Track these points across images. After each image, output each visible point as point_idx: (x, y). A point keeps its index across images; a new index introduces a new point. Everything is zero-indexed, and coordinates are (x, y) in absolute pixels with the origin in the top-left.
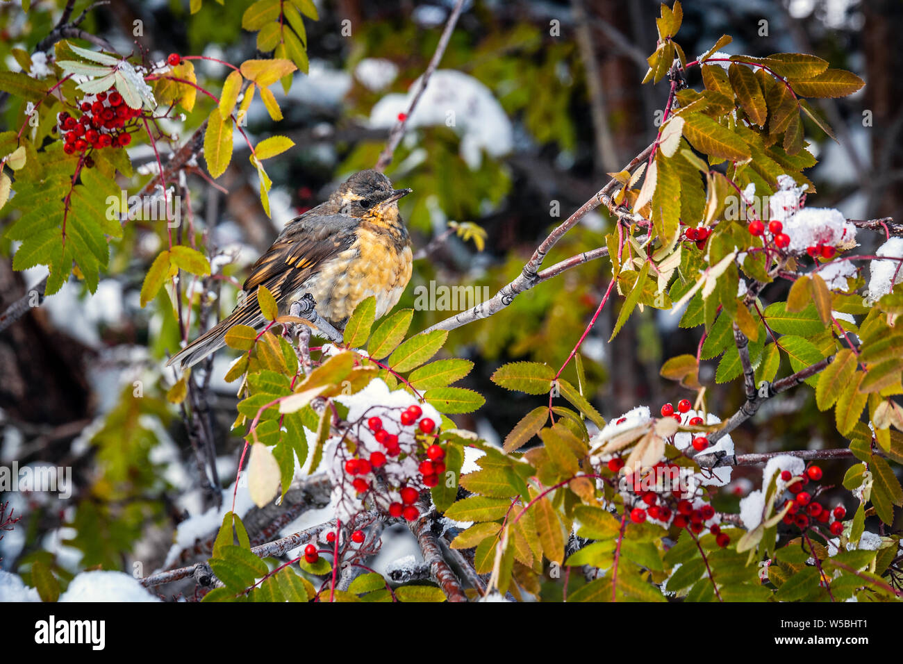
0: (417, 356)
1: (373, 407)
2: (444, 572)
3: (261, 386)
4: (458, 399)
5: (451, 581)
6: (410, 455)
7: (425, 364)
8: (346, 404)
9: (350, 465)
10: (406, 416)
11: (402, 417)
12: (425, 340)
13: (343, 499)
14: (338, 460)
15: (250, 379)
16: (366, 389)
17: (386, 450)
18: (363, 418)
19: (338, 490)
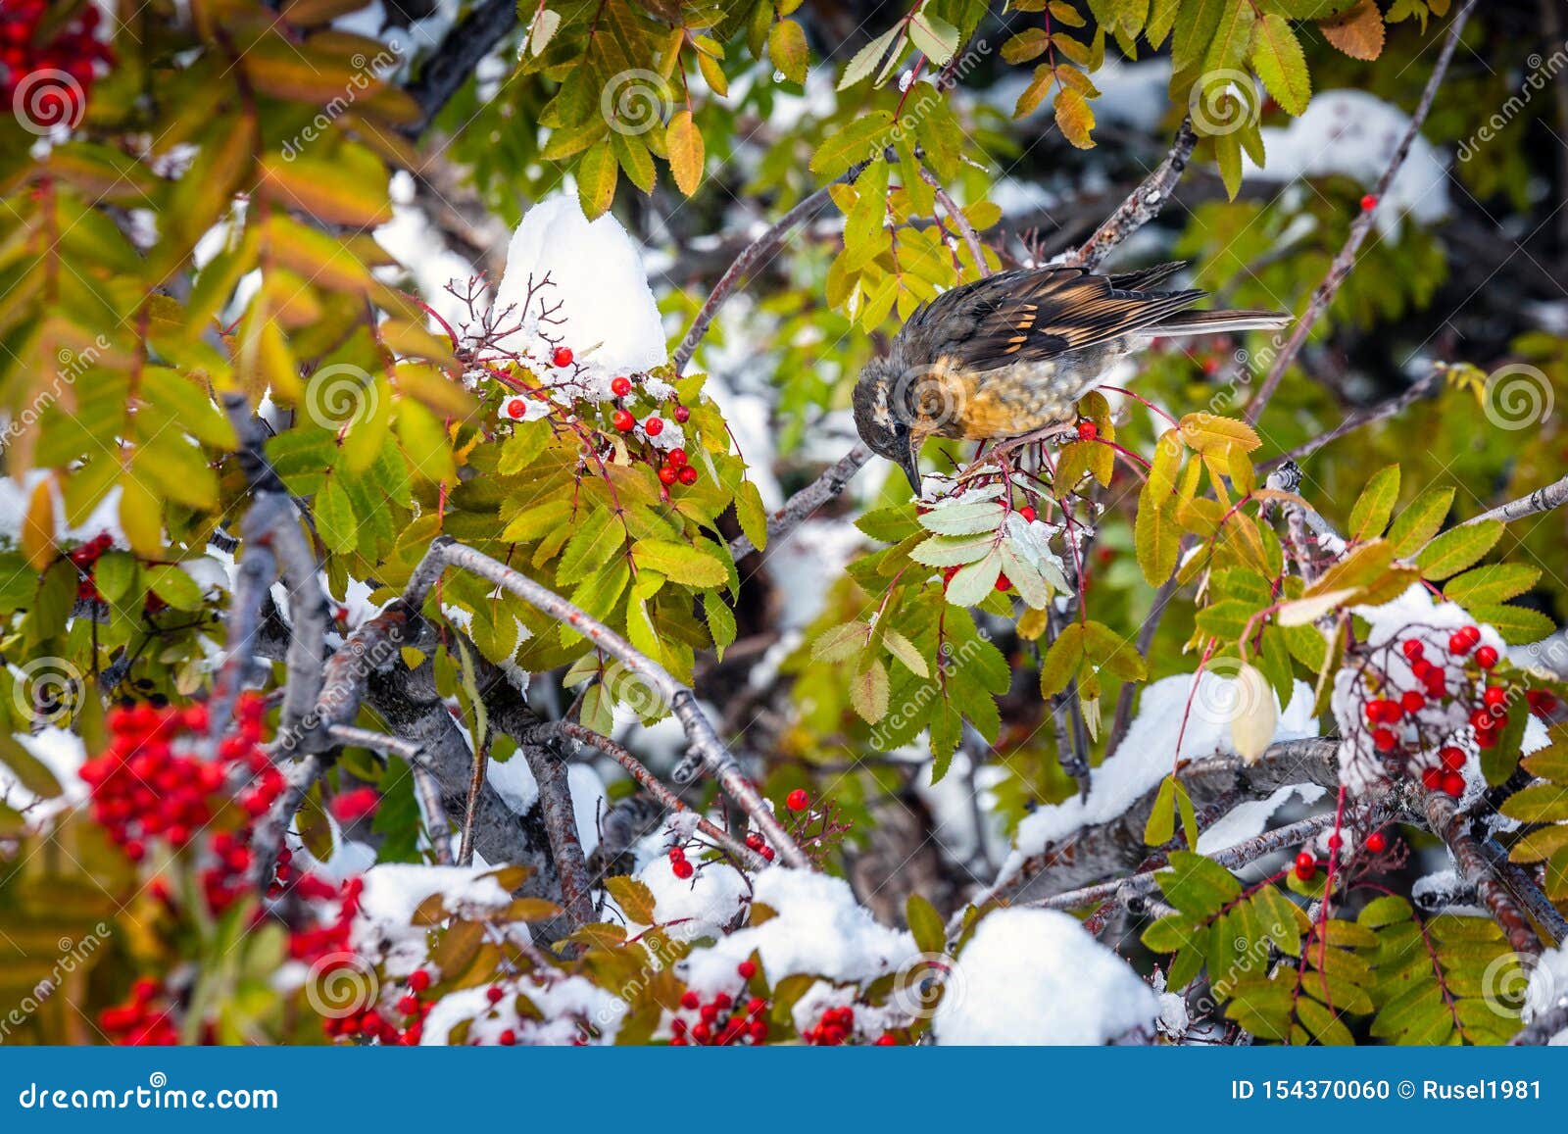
0: (1458, 557)
1: (1409, 626)
2: (1498, 896)
3: (1230, 588)
4: (1516, 623)
5: (1510, 909)
6: (1457, 698)
7: (1469, 569)
8: (1369, 619)
9: (1373, 708)
10: (1457, 641)
11: (1452, 642)
12: (1471, 535)
13: (1356, 758)
14: (1354, 700)
15: (1215, 578)
16: (1401, 598)
17: (1426, 689)
18: (1395, 639)
19: (1351, 743)
